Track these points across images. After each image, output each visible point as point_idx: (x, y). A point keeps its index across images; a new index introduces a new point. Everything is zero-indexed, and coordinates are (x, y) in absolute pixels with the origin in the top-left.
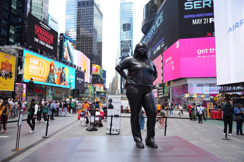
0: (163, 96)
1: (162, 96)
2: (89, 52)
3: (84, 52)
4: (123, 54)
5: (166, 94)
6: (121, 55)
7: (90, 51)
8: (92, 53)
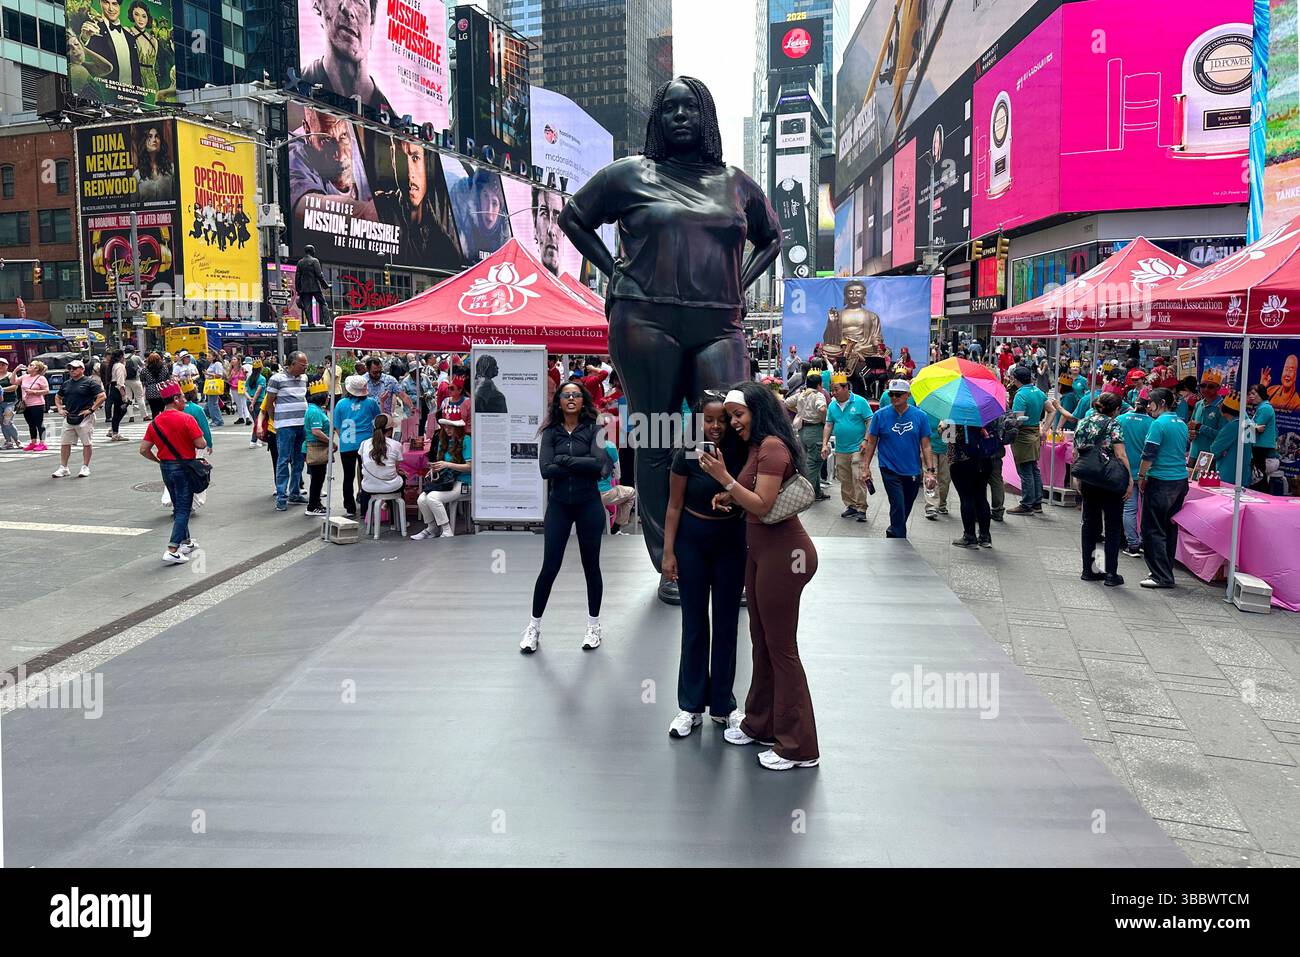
0: (971, 308)
1: (965, 310)
2: (605, 93)
3: (586, 95)
4: (782, 97)
5: (984, 298)
6: (771, 103)
7: (612, 90)
8: (622, 99)
